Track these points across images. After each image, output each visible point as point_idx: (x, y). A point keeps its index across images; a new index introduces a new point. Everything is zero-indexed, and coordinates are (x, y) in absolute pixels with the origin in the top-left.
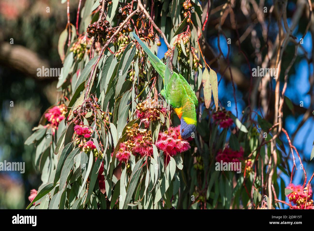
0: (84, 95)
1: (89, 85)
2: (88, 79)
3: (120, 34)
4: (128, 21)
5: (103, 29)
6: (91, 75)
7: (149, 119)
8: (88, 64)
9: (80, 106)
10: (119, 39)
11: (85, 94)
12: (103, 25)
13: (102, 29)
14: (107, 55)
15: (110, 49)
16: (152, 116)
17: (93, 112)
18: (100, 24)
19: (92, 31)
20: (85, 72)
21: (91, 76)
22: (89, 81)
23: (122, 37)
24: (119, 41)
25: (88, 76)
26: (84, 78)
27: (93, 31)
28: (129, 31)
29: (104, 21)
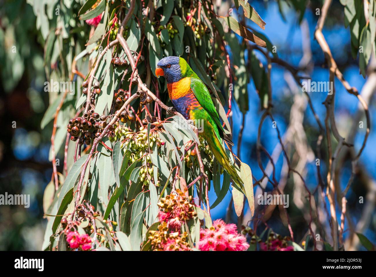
0: (74, 204)
1: (79, 190)
2: (77, 183)
3: (117, 125)
4: (127, 107)
5: (91, 124)
6: (82, 176)
7: (180, 217)
8: (75, 166)
9: (69, 214)
10: (116, 131)
11: (75, 202)
12: (91, 118)
13: (89, 124)
14: (102, 152)
15: (105, 143)
16: (183, 212)
17: (90, 222)
18: (86, 118)
19: (75, 128)
20: (71, 176)
21: (82, 178)
22: (80, 184)
23: (120, 128)
24: (116, 135)
25: (77, 179)
26: (71, 183)
27: (77, 128)
28: (130, 119)
29: (91, 114)
